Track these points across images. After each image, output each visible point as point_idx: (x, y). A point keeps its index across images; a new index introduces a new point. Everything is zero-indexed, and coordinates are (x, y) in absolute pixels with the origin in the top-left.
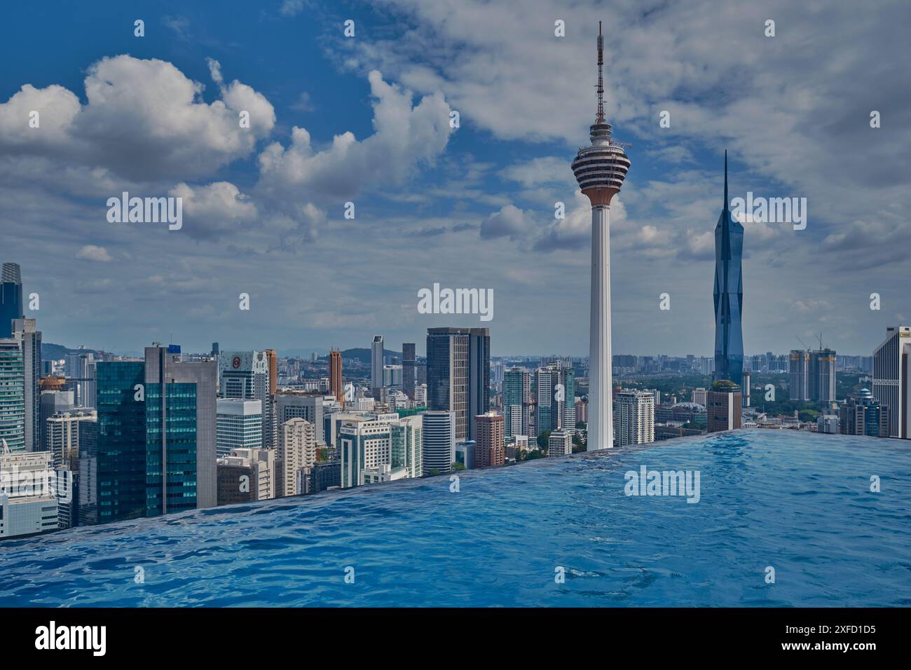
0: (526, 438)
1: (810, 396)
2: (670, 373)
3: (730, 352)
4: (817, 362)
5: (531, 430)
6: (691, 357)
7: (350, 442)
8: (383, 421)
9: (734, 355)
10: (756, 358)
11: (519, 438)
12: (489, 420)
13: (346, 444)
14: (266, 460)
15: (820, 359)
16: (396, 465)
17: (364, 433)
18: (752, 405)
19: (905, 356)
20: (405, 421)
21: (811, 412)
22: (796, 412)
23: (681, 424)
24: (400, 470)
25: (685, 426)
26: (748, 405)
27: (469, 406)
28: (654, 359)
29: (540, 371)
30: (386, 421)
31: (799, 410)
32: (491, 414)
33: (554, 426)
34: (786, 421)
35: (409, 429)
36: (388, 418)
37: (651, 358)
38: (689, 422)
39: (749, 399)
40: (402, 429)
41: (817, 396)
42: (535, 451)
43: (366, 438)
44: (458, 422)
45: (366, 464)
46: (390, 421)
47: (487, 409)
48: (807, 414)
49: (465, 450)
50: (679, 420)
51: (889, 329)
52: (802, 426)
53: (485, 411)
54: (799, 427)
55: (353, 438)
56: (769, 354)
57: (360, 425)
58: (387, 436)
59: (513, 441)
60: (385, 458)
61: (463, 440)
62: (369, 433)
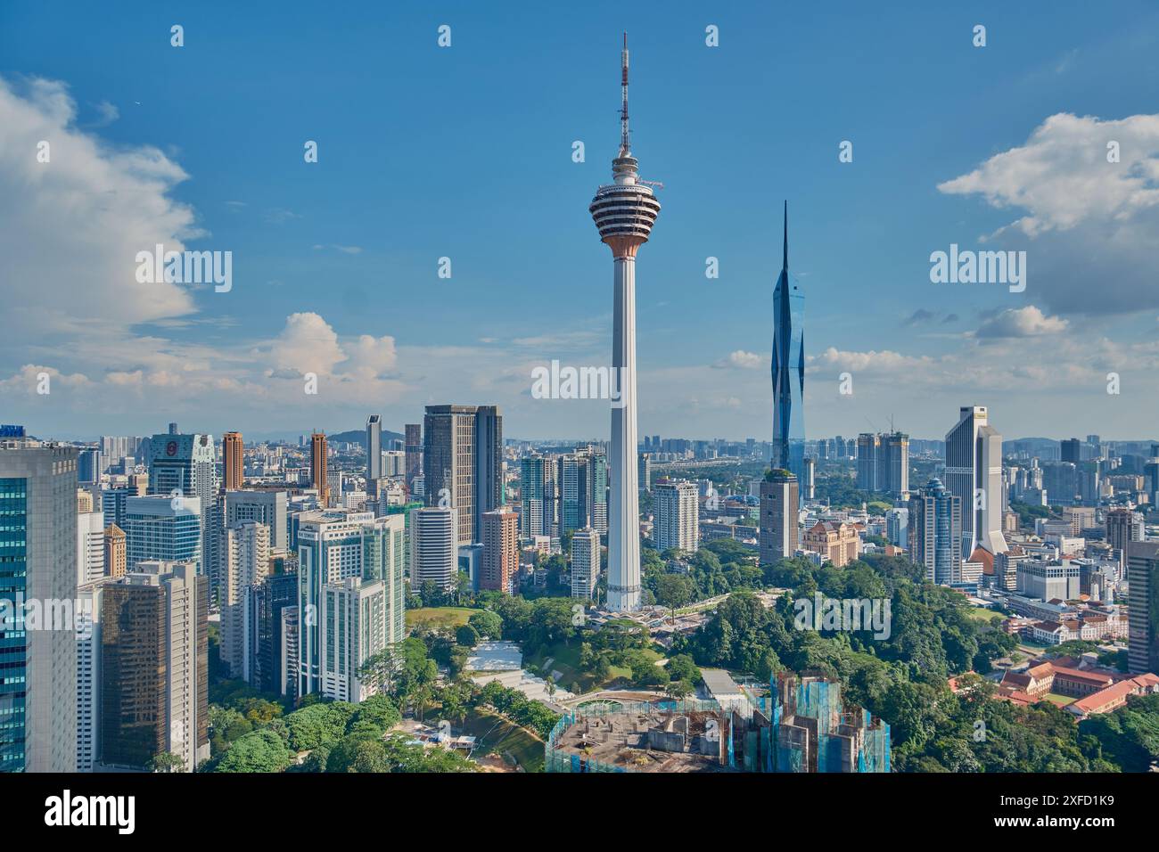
0: (547, 539)
1: (880, 486)
2: (727, 460)
3: (790, 436)
4: (888, 446)
5: (555, 529)
6: (751, 442)
7: (309, 550)
8: (353, 522)
9: (793, 439)
10: (823, 442)
11: (540, 539)
12: (499, 518)
13: (304, 552)
14: (183, 576)
15: (891, 444)
16: (368, 579)
17: (327, 538)
18: (816, 496)
19: (980, 440)
20: (381, 521)
21: (880, 504)
22: (864, 505)
23: (735, 519)
24: (374, 583)
25: (738, 522)
26: (812, 496)
27: (477, 500)
28: (711, 444)
29: (565, 458)
30: (358, 523)
31: (867, 502)
32: (502, 512)
33: (582, 524)
34: (853, 514)
35: (387, 531)
36: (360, 518)
37: (706, 443)
38: (743, 517)
39: (812, 490)
40: (377, 532)
41: (889, 486)
42: (557, 556)
43: (331, 543)
44: (462, 520)
45: (330, 578)
46: (364, 521)
47: (498, 505)
48: (877, 507)
49: (470, 555)
50: (733, 516)
51: (963, 410)
52: (870, 521)
53: (496, 507)
54: (867, 522)
55: (312, 544)
56: (839, 438)
57: (323, 528)
58: (358, 541)
59: (532, 543)
60: (356, 569)
61: (469, 543)
62: (334, 538)
